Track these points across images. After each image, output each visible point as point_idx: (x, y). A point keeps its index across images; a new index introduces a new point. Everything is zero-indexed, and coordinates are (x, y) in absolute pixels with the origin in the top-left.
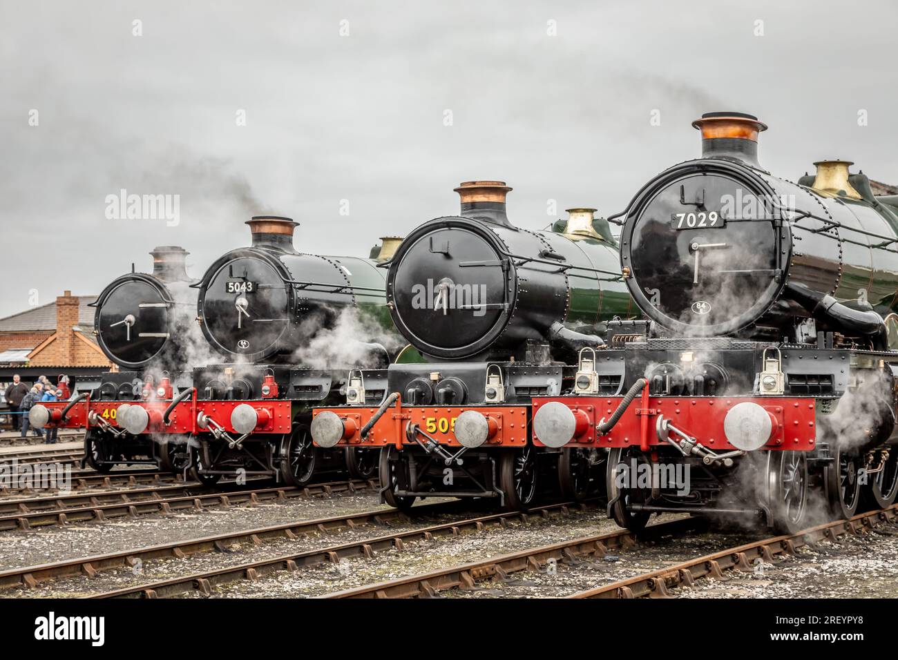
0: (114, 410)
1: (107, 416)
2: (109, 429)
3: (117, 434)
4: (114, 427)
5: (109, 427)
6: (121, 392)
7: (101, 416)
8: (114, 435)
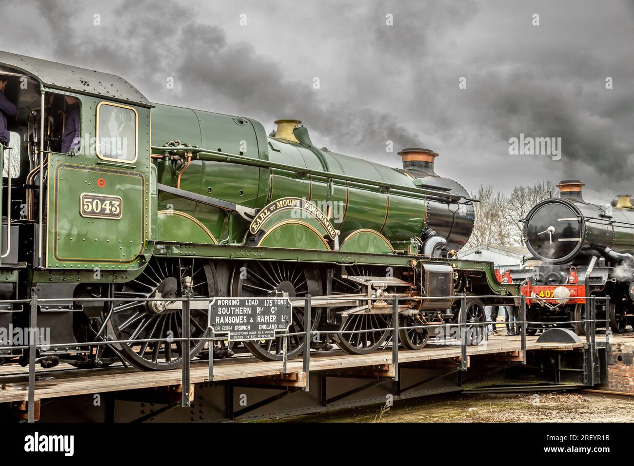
0: (548, 291)
1: (543, 295)
2: (546, 304)
3: (552, 308)
4: (549, 303)
5: (545, 303)
6: (550, 279)
7: (539, 296)
8: (549, 308)
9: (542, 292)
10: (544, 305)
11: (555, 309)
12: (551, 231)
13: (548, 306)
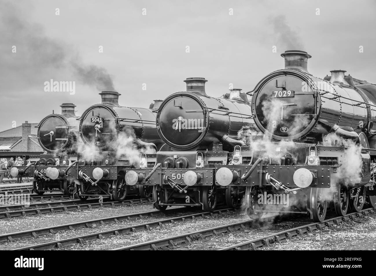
0: (45, 170)
4: (45, 176)
5: (43, 176)
7: (40, 172)
8: (45, 180)
9: (42, 170)
10: (42, 178)
11: (48, 180)
12: (52, 134)
13: (44, 178)
